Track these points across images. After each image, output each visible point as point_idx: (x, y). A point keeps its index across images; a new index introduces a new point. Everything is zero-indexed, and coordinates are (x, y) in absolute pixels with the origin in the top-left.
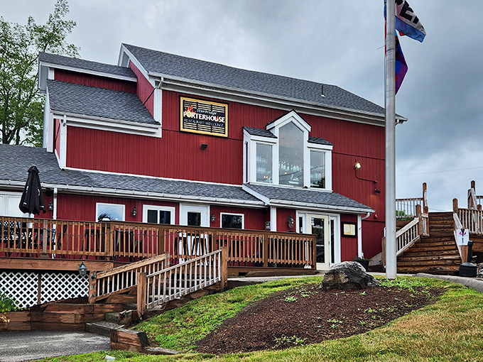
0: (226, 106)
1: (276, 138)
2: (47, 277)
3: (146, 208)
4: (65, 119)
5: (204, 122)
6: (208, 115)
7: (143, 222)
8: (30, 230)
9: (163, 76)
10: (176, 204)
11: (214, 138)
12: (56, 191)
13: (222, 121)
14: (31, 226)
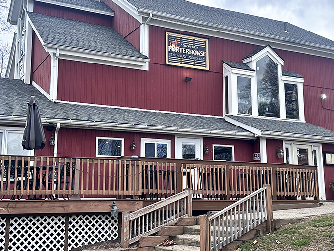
0: (207, 41)
1: (255, 71)
2: (74, 219)
3: (144, 141)
4: (58, 52)
5: (188, 56)
6: (191, 49)
7: (141, 156)
8: (32, 168)
9: (151, 12)
10: (171, 137)
11: (196, 71)
12: (59, 126)
13: (203, 55)
14: (31, 164)
